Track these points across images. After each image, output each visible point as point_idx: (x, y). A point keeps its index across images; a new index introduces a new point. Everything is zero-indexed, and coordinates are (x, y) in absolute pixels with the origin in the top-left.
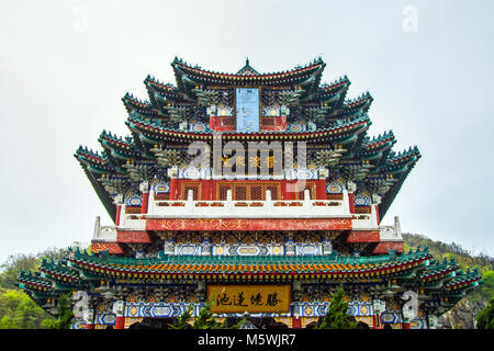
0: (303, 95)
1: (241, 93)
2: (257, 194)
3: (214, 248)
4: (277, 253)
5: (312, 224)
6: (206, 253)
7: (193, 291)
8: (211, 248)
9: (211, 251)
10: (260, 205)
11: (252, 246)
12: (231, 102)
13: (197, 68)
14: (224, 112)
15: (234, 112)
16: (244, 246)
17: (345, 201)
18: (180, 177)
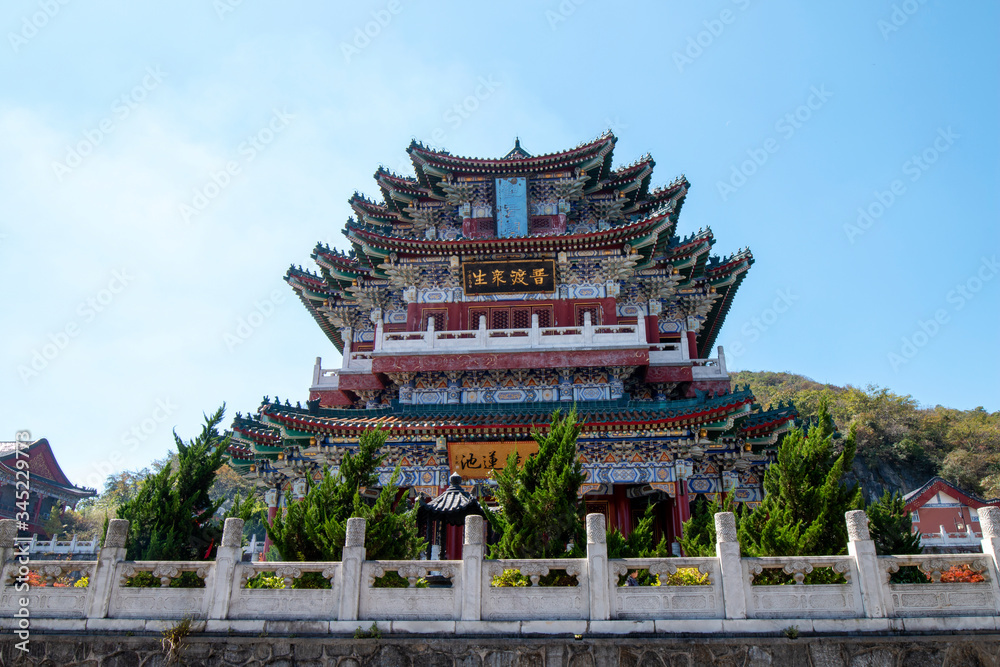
0: (589, 185)
1: (503, 186)
2: (522, 321)
3: (465, 394)
4: (547, 399)
5: (594, 359)
6: (453, 401)
7: (431, 451)
8: (461, 393)
9: (460, 398)
10: (524, 334)
11: (516, 390)
12: (491, 198)
13: (444, 153)
14: (482, 212)
15: (494, 211)
16: (505, 390)
17: (641, 328)
18: (420, 301)
